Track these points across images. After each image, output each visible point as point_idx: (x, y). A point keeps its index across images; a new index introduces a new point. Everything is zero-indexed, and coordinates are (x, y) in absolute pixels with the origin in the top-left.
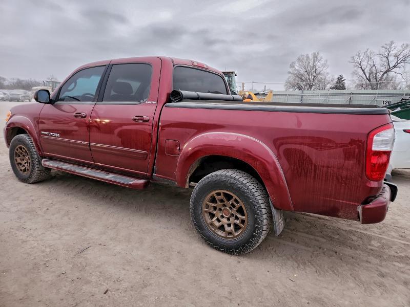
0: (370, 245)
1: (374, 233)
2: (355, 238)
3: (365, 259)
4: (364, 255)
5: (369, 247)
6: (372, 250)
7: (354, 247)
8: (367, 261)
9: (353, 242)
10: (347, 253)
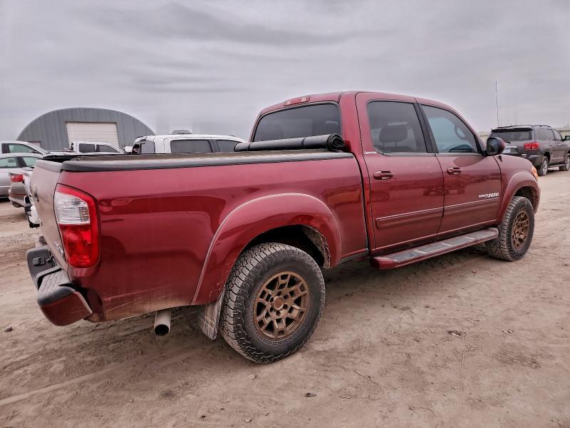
0: (64, 361)
1: (64, 389)
2: (89, 359)
3: (64, 342)
4: (66, 346)
5: (64, 358)
6: (59, 357)
7: (82, 347)
8: (61, 340)
9: (88, 352)
10: (86, 336)
